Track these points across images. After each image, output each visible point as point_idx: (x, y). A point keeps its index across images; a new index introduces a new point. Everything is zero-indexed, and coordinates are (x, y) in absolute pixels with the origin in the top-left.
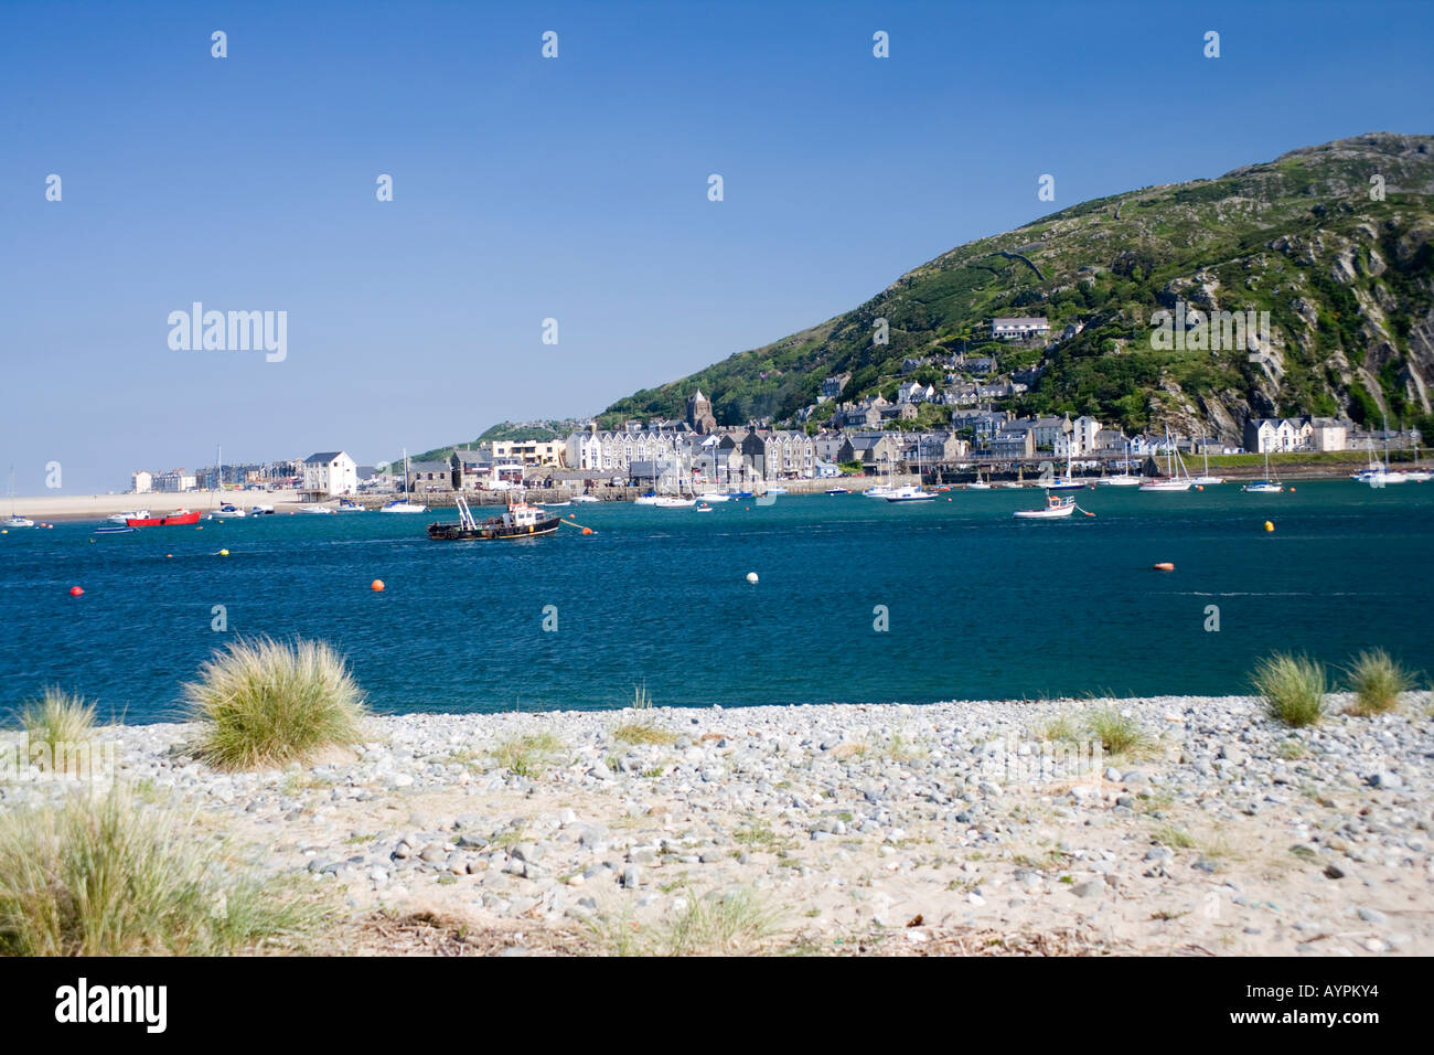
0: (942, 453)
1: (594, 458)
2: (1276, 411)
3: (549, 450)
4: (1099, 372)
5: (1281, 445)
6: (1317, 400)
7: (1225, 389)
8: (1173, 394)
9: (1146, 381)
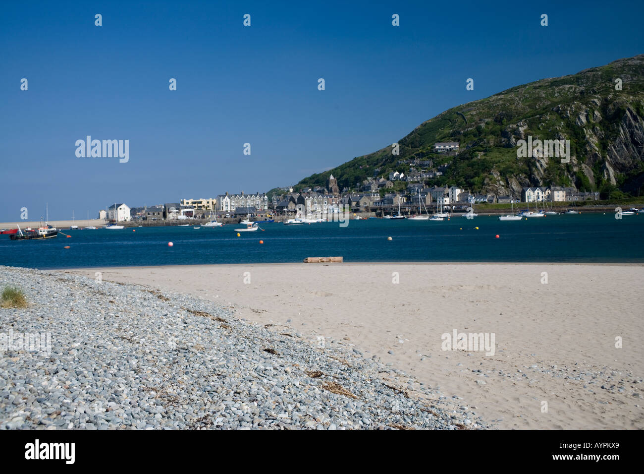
0: (392, 203)
1: (227, 206)
2: (541, 183)
3: (208, 202)
4: (469, 166)
5: (536, 198)
6: (560, 179)
7: (519, 174)
8: (495, 176)
9: (486, 171)
